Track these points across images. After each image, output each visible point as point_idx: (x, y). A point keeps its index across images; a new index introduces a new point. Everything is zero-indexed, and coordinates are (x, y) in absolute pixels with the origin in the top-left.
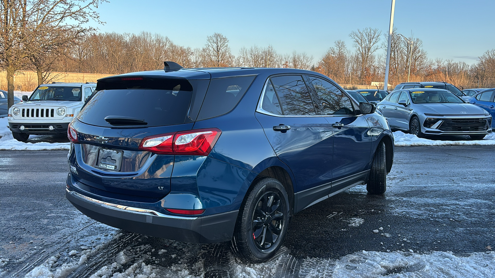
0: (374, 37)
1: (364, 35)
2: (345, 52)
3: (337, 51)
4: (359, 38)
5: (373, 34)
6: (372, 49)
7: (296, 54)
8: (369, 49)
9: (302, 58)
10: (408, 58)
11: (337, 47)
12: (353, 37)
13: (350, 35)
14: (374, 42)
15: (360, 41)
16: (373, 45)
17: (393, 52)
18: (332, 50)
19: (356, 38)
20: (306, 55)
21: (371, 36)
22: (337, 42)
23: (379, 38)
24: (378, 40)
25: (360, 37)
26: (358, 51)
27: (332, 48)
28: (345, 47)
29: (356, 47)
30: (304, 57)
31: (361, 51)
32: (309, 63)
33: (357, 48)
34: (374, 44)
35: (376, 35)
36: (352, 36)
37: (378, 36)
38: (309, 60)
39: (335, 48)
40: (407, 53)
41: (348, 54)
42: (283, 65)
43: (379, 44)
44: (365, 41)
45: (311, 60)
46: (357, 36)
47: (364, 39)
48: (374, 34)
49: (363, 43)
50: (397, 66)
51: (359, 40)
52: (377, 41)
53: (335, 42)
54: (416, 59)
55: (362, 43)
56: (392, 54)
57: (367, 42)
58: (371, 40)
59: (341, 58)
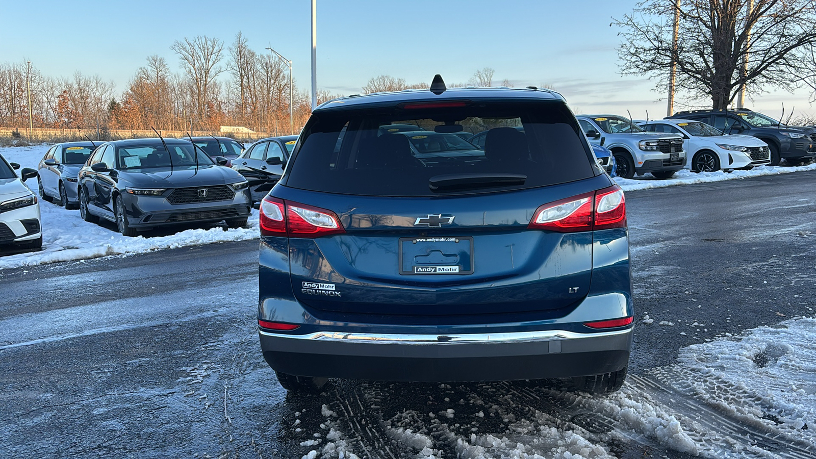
0: (213, 52)
1: (196, 47)
2: (167, 77)
3: (153, 75)
4: (188, 53)
5: (211, 48)
6: (212, 72)
7: (81, 78)
8: (207, 72)
9: (94, 84)
10: (270, 87)
11: (152, 67)
12: (178, 51)
13: (172, 47)
14: (214, 60)
15: (190, 58)
16: (212, 65)
17: (245, 77)
18: (143, 72)
19: (184, 52)
20: (101, 79)
21: (208, 50)
22: (150, 58)
23: (221, 54)
24: (220, 57)
25: (190, 51)
26: (188, 76)
27: (144, 68)
28: (167, 67)
29: (185, 67)
30: (97, 84)
31: (195, 76)
32: (108, 93)
33: (187, 69)
34: (214, 63)
35: (216, 48)
36: (177, 48)
37: (219, 51)
38: (106, 89)
39: (149, 68)
40: (266, 79)
41: (176, 80)
42: (59, 97)
43: (222, 63)
44: (199, 58)
45: (111, 88)
46: (184, 49)
47: (197, 56)
48: (213, 47)
49: (196, 61)
50: (254, 99)
51: (189, 56)
52: (218, 59)
53: (147, 58)
54: (281, 89)
55: (194, 61)
56: (245, 80)
57: (203, 61)
58: (209, 57)
59: (162, 84)
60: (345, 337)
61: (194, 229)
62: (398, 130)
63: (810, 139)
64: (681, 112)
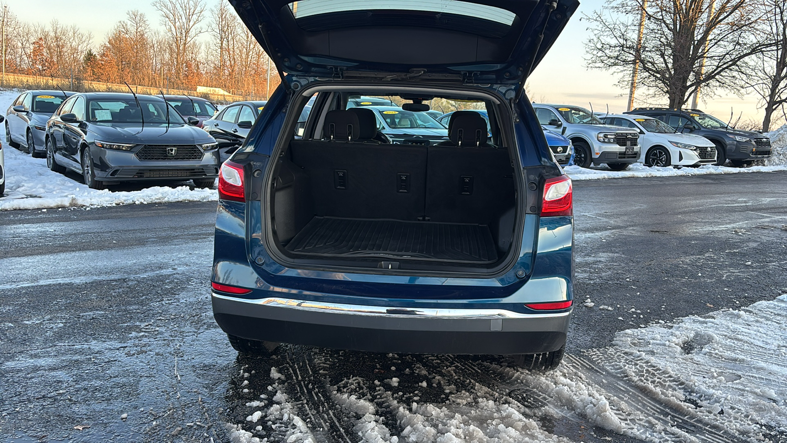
0: (195, 12)
1: (178, 6)
2: (146, 32)
3: (133, 30)
4: (170, 11)
5: (193, 8)
6: (192, 32)
7: (58, 26)
8: (187, 32)
9: (71, 34)
10: (249, 52)
11: (131, 21)
12: (160, 8)
13: (154, 3)
14: (195, 21)
15: (171, 16)
16: (193, 25)
17: (225, 39)
18: (123, 25)
19: (165, 10)
20: (78, 29)
21: (190, 9)
22: (131, 13)
23: (203, 15)
24: (202, 17)
25: (171, 9)
26: (168, 34)
27: (124, 22)
28: (147, 23)
29: (165, 25)
30: (74, 34)
31: (175, 34)
32: (85, 44)
33: (168, 27)
34: (195, 23)
35: (198, 9)
36: (158, 5)
37: (201, 12)
38: (84, 39)
39: (129, 23)
40: (246, 44)
41: (156, 37)
42: (34, 43)
43: (203, 24)
44: (180, 17)
45: (88, 40)
46: (166, 6)
47: (179, 15)
48: (195, 7)
49: (177, 20)
50: (233, 62)
51: (171, 14)
52: (200, 20)
53: (127, 12)
54: (260, 54)
55: (175, 19)
56: (224, 42)
57: (184, 20)
58: (190, 17)
59: (141, 41)
60: (299, 305)
61: (161, 187)
62: (371, 103)
63: (754, 143)
64: (639, 108)
